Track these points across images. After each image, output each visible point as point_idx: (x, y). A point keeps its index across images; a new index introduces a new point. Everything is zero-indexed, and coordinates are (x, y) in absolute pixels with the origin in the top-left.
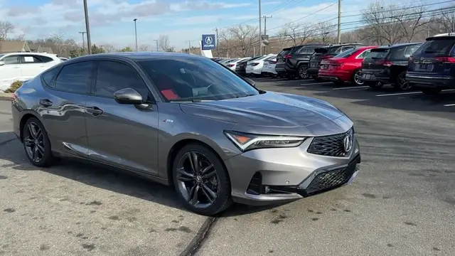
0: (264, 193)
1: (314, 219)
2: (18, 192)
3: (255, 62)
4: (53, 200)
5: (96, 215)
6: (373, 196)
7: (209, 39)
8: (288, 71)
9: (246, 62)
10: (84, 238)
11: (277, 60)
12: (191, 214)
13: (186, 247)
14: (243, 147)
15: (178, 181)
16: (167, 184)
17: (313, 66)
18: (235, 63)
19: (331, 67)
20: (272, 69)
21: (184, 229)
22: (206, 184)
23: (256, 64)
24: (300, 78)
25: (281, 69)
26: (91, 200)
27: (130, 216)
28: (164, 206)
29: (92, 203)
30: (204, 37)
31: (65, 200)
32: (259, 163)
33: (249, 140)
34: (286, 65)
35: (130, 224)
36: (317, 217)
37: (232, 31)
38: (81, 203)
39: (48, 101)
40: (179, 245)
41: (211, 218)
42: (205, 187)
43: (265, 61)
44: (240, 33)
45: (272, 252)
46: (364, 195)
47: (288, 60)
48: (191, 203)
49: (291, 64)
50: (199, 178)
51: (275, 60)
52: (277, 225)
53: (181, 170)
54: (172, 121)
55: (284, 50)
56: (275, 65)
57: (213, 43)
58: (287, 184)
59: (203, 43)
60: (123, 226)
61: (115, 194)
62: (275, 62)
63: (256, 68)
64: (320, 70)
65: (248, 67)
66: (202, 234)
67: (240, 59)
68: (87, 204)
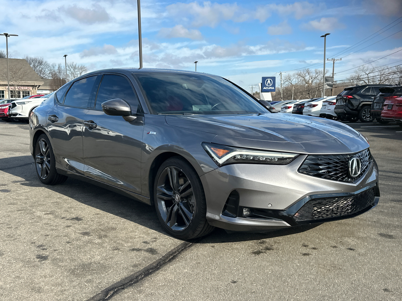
0: (241, 215)
1: (305, 254)
2: (11, 204)
3: (313, 103)
4: (38, 213)
5: (69, 229)
6: (390, 237)
7: (269, 82)
8: (348, 113)
9: (304, 104)
10: (43, 249)
11: (337, 101)
12: (167, 237)
13: (142, 268)
14: (221, 161)
15: (158, 200)
16: (149, 203)
17: (376, 107)
18: (292, 105)
19: (395, 108)
20: (331, 110)
21: (152, 251)
22: (184, 204)
23: (314, 106)
24: (363, 121)
25: (340, 110)
26: (74, 216)
27: (103, 233)
28: (143, 227)
29: (73, 219)
30: (264, 79)
31: (50, 214)
32: (238, 180)
33: (228, 153)
34: (346, 106)
35: (97, 241)
36: (310, 252)
37: (299, 75)
38: (63, 218)
39: (55, 116)
40: (135, 266)
41: (187, 242)
42: (183, 207)
43: (324, 102)
44: (307, 78)
45: (234, 282)
46: (381, 235)
47: (349, 101)
48: (168, 224)
49: (352, 105)
50: (177, 197)
51: (335, 101)
52: (257, 256)
53: (161, 188)
54: (155, 133)
55: (345, 90)
56: (334, 106)
57: (274, 85)
58: (269, 207)
59: (263, 85)
60: (90, 242)
61: (101, 212)
62: (334, 104)
63: (314, 110)
64: (383, 111)
65: (305, 108)
66: (167, 258)
67: (299, 102)
68: (68, 219)
